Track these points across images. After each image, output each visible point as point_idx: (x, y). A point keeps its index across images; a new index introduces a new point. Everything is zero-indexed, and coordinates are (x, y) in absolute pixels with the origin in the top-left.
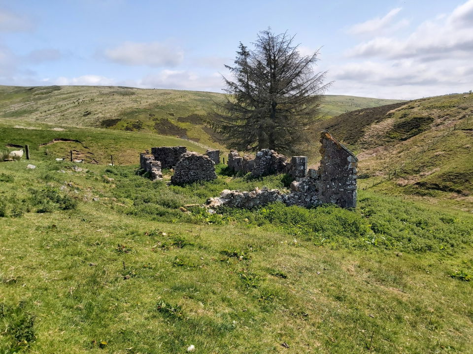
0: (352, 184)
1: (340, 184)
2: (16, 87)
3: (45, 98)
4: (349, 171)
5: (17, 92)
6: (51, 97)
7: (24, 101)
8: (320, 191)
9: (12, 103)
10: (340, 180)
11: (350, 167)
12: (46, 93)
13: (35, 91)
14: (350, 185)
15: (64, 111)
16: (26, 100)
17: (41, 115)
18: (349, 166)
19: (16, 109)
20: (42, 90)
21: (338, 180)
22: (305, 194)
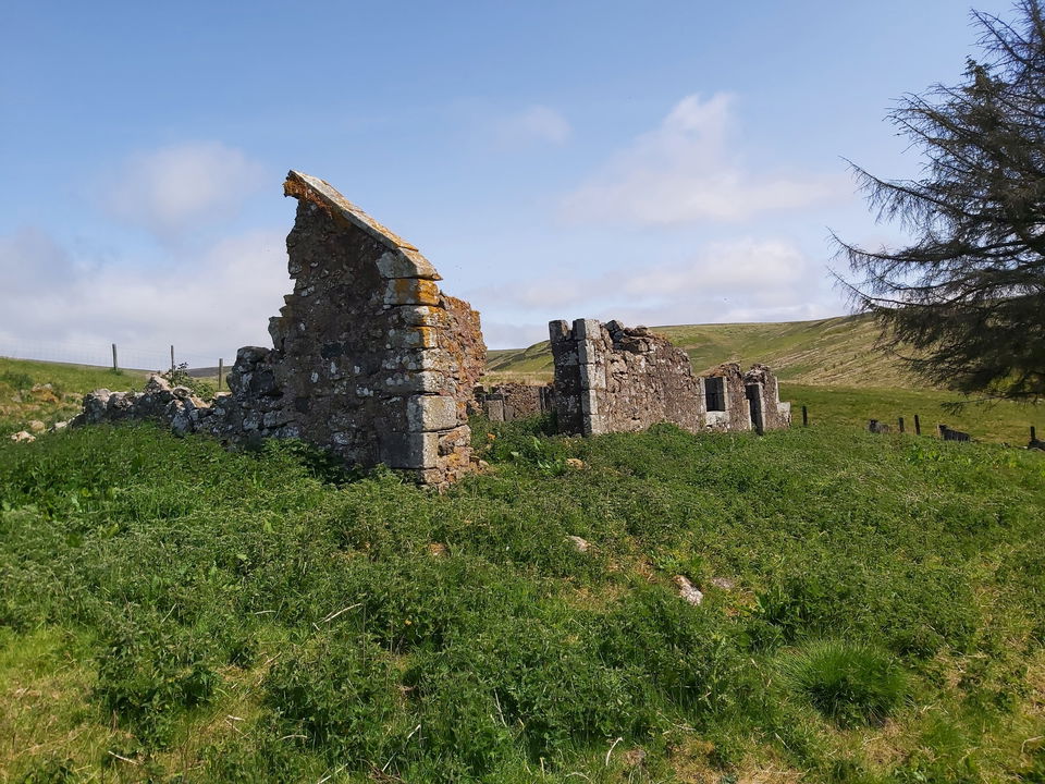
0: (402, 369)
1: (357, 370)
2: (792, 324)
3: (843, 339)
4: (388, 313)
5: (790, 334)
6: (853, 336)
7: (800, 350)
8: (288, 397)
9: (778, 355)
10: (354, 352)
11: (389, 298)
12: (845, 330)
13: (827, 327)
14: (394, 371)
15: (871, 362)
16: (805, 346)
17: (824, 373)
18: (388, 293)
19: (783, 366)
20: (839, 323)
21: (351, 354)
22: (244, 404)
